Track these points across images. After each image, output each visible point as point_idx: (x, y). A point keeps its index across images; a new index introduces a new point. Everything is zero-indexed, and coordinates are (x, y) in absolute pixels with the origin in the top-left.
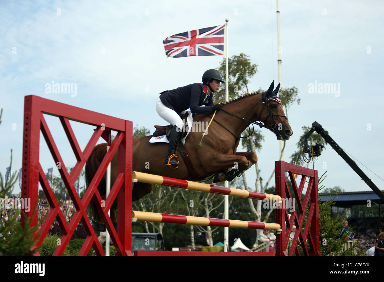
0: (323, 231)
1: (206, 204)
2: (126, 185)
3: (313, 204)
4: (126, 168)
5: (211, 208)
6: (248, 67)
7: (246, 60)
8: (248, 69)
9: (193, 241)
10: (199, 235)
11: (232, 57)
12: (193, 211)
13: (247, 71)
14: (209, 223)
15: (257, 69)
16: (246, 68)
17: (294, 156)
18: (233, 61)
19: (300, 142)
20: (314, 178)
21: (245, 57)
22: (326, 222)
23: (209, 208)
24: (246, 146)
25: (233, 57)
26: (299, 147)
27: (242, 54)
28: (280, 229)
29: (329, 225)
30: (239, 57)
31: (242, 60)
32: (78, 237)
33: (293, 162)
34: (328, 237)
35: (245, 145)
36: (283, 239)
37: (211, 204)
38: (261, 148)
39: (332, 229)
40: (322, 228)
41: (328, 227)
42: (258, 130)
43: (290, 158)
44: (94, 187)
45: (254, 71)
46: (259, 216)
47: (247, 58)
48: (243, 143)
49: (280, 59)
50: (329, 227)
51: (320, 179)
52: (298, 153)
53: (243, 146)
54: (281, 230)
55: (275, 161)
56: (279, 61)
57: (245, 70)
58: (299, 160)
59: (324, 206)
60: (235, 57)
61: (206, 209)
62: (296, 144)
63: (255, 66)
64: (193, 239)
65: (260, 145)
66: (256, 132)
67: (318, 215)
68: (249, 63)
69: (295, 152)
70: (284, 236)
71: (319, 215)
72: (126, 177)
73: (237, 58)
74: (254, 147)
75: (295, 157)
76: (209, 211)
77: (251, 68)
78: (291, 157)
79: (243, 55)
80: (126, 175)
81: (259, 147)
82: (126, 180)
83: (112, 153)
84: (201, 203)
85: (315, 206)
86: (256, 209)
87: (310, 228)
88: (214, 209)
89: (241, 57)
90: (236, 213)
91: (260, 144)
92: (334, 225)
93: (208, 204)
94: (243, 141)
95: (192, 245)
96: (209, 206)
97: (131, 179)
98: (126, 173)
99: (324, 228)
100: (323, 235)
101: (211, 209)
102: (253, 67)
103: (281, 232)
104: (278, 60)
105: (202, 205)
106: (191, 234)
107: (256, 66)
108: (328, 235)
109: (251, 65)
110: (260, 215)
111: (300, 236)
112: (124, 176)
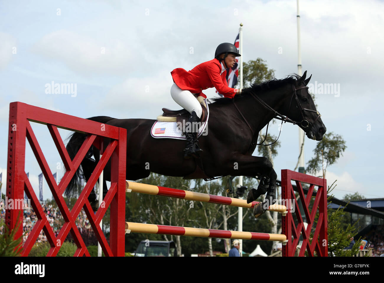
0: (332, 242)
1: (224, 211)
2: (119, 195)
3: (322, 214)
4: (119, 178)
5: (229, 214)
6: (265, 72)
7: (262, 65)
8: (265, 74)
9: (211, 248)
10: (218, 242)
11: (248, 62)
12: (211, 218)
13: (264, 76)
14: (209, 234)
15: (274, 74)
16: (263, 73)
17: (310, 163)
18: (250, 66)
19: (317, 149)
20: (323, 187)
21: (262, 62)
22: (335, 233)
23: (226, 214)
24: (262, 153)
25: (250, 62)
26: (316, 154)
27: (258, 59)
28: (285, 240)
29: (338, 235)
30: (256, 61)
31: (258, 65)
32: (92, 244)
33: (310, 168)
34: (337, 248)
35: (261, 151)
36: (289, 251)
37: (229, 211)
38: (276, 155)
39: (341, 240)
40: (331, 239)
41: (337, 237)
42: (274, 136)
43: (306, 164)
44: (85, 197)
45: (271, 76)
46: (276, 224)
47: (264, 63)
48: (259, 149)
49: (300, 64)
50: (339, 238)
51: (329, 188)
52: (315, 160)
53: (259, 153)
54: (287, 241)
55: (282, 170)
56: (299, 67)
57: (262, 75)
58: (316, 166)
59: (334, 216)
60: (252, 62)
61: (223, 216)
62: (313, 151)
63: (271, 71)
64: (211, 246)
65: (276, 152)
66: (273, 138)
67: (327, 226)
68: (266, 68)
69: (312, 158)
70: (290, 247)
71: (329, 225)
72: (119, 187)
73: (254, 63)
74: (270, 153)
75: (312, 163)
76: (227, 217)
77: (268, 73)
78: (308, 163)
79: (260, 60)
80: (119, 185)
81: (274, 153)
82: (119, 190)
83: (104, 162)
84: (219, 209)
85: (324, 216)
86: (272, 217)
87: (318, 239)
88: (231, 216)
89: (258, 62)
90: (256, 219)
91: (276, 150)
92: (344, 235)
93: (226, 210)
94: (259, 147)
95: (210, 252)
96: (227, 213)
97: (125, 189)
98: (119, 183)
99: (333, 239)
100: (332, 245)
101: (229, 216)
102: (270, 73)
103: (287, 243)
104: (298, 65)
105: (220, 212)
106: (209, 241)
107: (273, 71)
108: (337, 246)
109: (268, 70)
110: (277, 222)
111: (308, 247)
112: (117, 186)
